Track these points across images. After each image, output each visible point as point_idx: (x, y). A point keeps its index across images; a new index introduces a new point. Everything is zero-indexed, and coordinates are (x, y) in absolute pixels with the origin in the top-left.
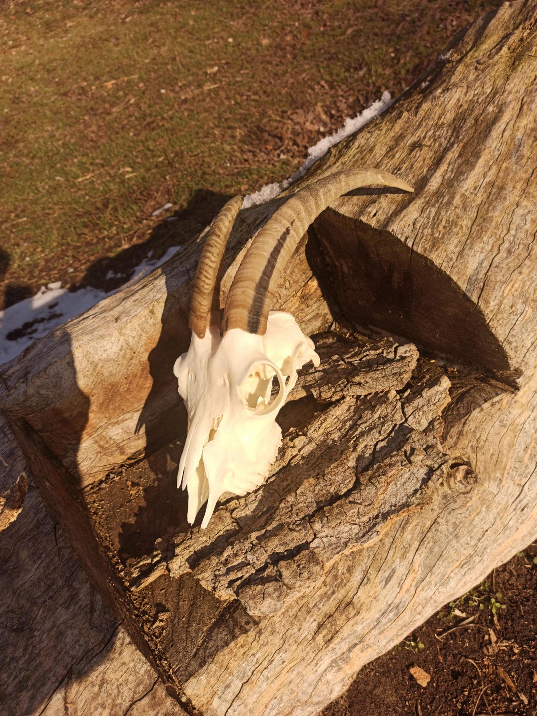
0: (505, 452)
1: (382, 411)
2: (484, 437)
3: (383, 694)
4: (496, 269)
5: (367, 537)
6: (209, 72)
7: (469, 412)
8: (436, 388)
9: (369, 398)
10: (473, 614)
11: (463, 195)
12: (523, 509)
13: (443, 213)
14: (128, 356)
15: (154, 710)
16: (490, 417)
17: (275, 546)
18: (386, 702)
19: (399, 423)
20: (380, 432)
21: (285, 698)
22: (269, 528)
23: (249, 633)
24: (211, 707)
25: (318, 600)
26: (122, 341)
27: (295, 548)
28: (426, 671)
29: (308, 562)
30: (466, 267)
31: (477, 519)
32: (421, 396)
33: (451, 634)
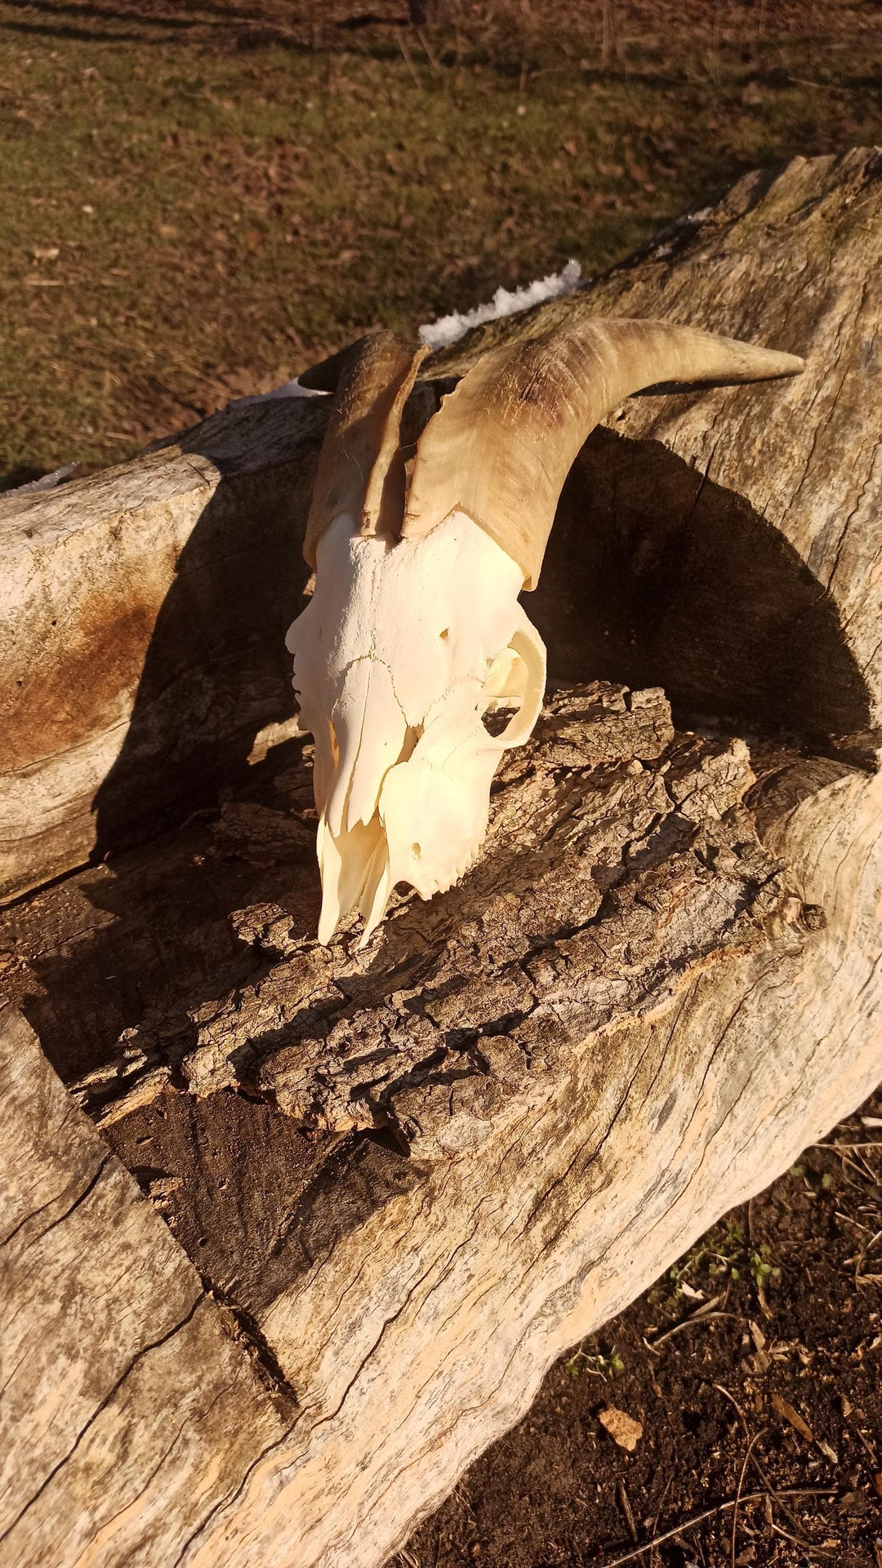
0: (846, 895)
1: (627, 792)
2: (813, 860)
3: (546, 1472)
4: (856, 535)
5: (648, 1000)
6: (38, 254)
7: (794, 803)
8: (726, 757)
9: (584, 775)
10: (716, 1293)
11: (785, 409)
12: (870, 1015)
13: (755, 430)
14: (39, 627)
15: (194, 1370)
16: (826, 820)
17: (455, 1014)
18: (554, 1490)
19: (665, 811)
20: (630, 826)
21: (459, 1377)
22: (430, 985)
23: (411, 1194)
24: (316, 1376)
25: (539, 1140)
26: (36, 585)
27: (502, 1018)
28: (631, 1415)
29: (543, 1037)
30: (808, 521)
31: (807, 1013)
32: (700, 769)
33: (674, 1338)
